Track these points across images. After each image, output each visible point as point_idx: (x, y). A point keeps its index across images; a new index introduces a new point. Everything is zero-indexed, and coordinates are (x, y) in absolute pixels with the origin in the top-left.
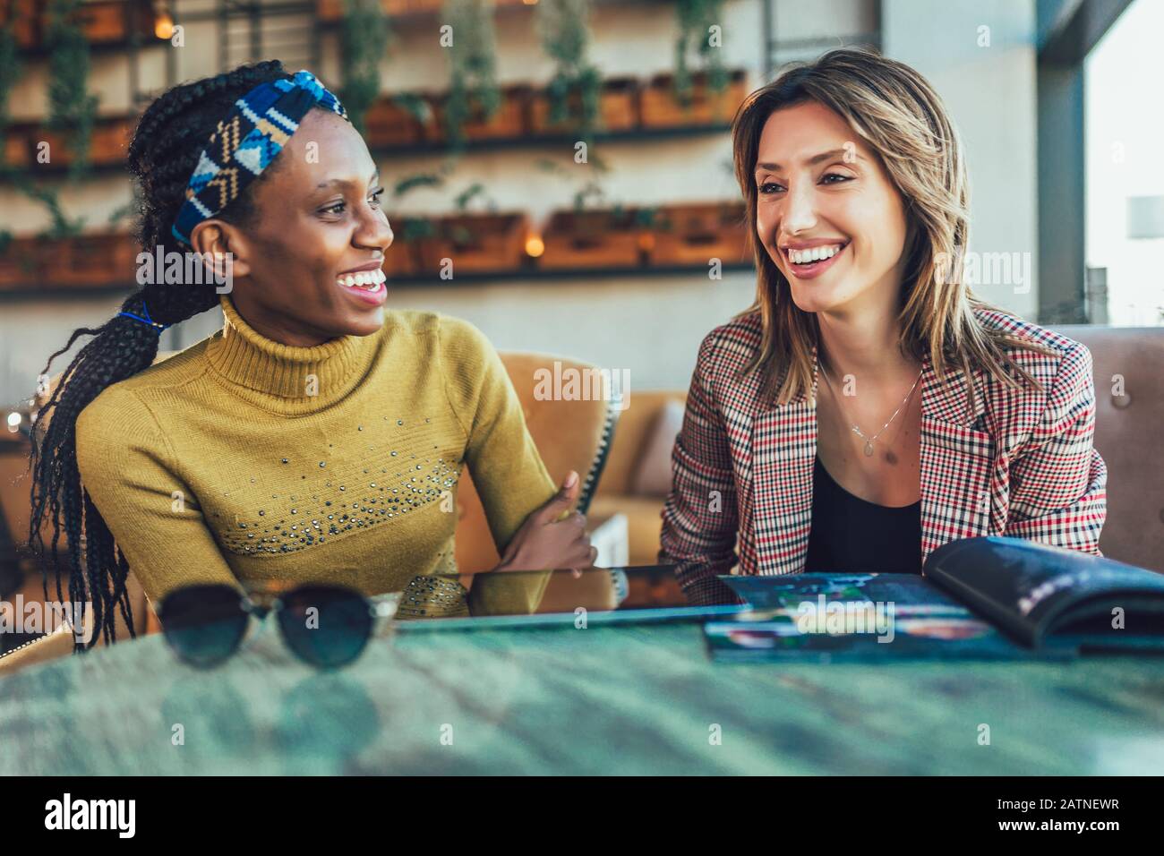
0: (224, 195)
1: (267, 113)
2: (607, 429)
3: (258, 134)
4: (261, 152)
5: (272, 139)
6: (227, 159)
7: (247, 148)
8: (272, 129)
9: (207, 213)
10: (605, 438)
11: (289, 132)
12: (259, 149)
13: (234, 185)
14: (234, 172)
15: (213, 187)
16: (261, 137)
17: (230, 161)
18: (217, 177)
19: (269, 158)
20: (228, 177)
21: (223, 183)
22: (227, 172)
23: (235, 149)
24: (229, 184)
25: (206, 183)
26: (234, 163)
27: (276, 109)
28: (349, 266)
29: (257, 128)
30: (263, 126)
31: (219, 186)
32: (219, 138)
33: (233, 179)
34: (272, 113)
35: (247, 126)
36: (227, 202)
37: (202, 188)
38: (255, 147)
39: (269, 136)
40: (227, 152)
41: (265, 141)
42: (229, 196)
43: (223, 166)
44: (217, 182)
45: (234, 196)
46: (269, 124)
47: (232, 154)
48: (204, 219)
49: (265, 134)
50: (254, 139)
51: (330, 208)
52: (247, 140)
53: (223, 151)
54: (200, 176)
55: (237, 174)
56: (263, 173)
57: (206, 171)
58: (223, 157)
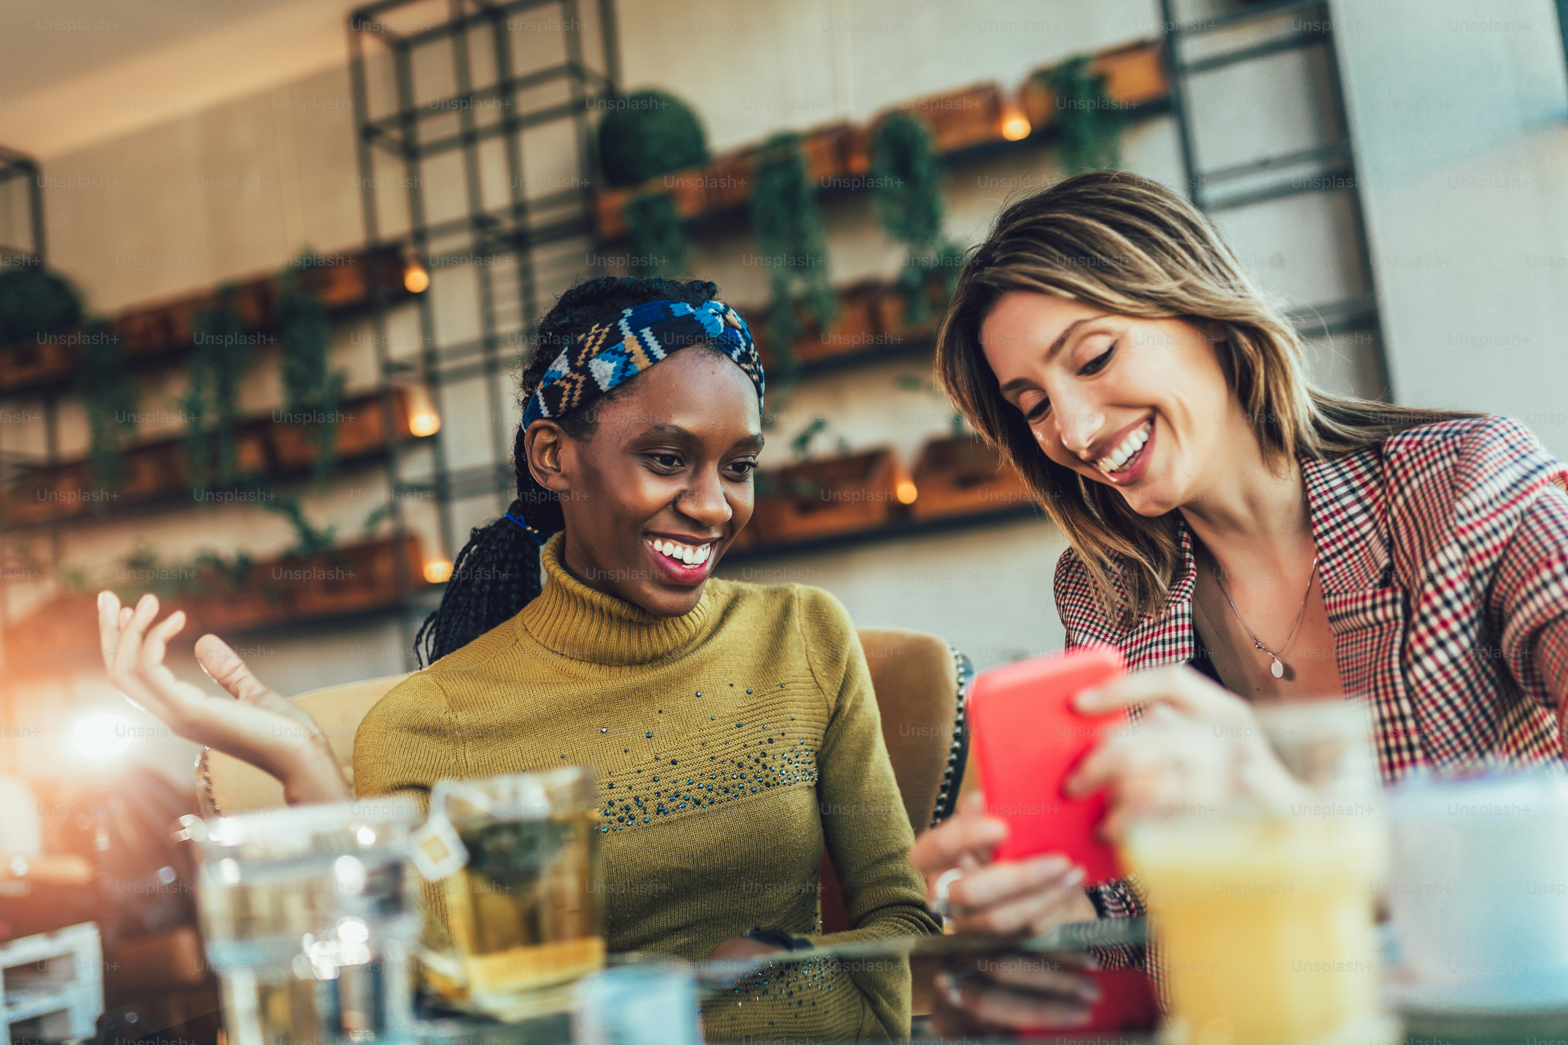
0: (565, 399)
1: (641, 331)
2: (959, 723)
3: (620, 349)
4: (615, 369)
5: (632, 359)
6: (580, 363)
7: (604, 360)
8: (637, 349)
9: (545, 412)
10: (957, 737)
11: (654, 360)
12: (614, 364)
13: (577, 393)
14: (582, 379)
15: (558, 386)
16: (622, 354)
17: (582, 366)
18: (565, 378)
19: (621, 378)
20: (575, 382)
21: (568, 386)
22: (576, 376)
23: (592, 355)
24: (573, 390)
25: (554, 380)
26: (585, 370)
27: (650, 331)
28: (660, 529)
29: (623, 342)
30: (630, 342)
31: (563, 389)
32: (584, 342)
33: (579, 386)
34: (647, 333)
35: (616, 336)
36: (566, 408)
37: (549, 383)
38: (611, 362)
39: (631, 354)
40: (583, 356)
41: (624, 358)
42: (569, 402)
43: (573, 368)
44: (563, 384)
45: (574, 404)
46: (637, 342)
47: (588, 359)
48: (541, 417)
49: (627, 351)
50: (614, 352)
51: (658, 455)
52: (607, 352)
53: (580, 354)
54: (553, 371)
55: (584, 382)
56: (610, 391)
57: (558, 368)
58: (577, 360)
